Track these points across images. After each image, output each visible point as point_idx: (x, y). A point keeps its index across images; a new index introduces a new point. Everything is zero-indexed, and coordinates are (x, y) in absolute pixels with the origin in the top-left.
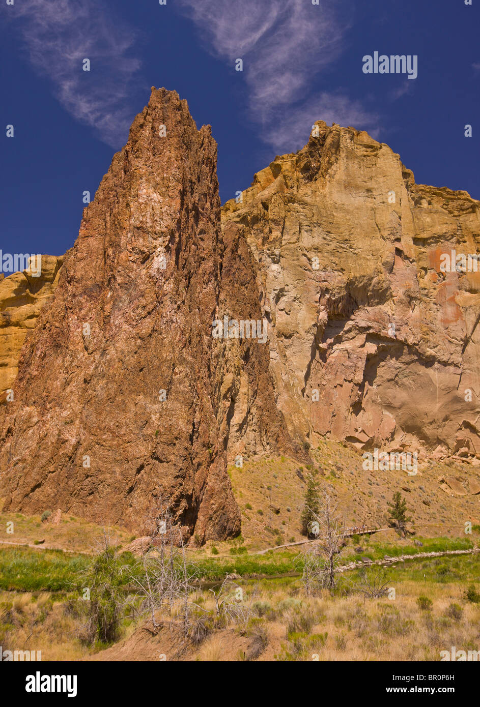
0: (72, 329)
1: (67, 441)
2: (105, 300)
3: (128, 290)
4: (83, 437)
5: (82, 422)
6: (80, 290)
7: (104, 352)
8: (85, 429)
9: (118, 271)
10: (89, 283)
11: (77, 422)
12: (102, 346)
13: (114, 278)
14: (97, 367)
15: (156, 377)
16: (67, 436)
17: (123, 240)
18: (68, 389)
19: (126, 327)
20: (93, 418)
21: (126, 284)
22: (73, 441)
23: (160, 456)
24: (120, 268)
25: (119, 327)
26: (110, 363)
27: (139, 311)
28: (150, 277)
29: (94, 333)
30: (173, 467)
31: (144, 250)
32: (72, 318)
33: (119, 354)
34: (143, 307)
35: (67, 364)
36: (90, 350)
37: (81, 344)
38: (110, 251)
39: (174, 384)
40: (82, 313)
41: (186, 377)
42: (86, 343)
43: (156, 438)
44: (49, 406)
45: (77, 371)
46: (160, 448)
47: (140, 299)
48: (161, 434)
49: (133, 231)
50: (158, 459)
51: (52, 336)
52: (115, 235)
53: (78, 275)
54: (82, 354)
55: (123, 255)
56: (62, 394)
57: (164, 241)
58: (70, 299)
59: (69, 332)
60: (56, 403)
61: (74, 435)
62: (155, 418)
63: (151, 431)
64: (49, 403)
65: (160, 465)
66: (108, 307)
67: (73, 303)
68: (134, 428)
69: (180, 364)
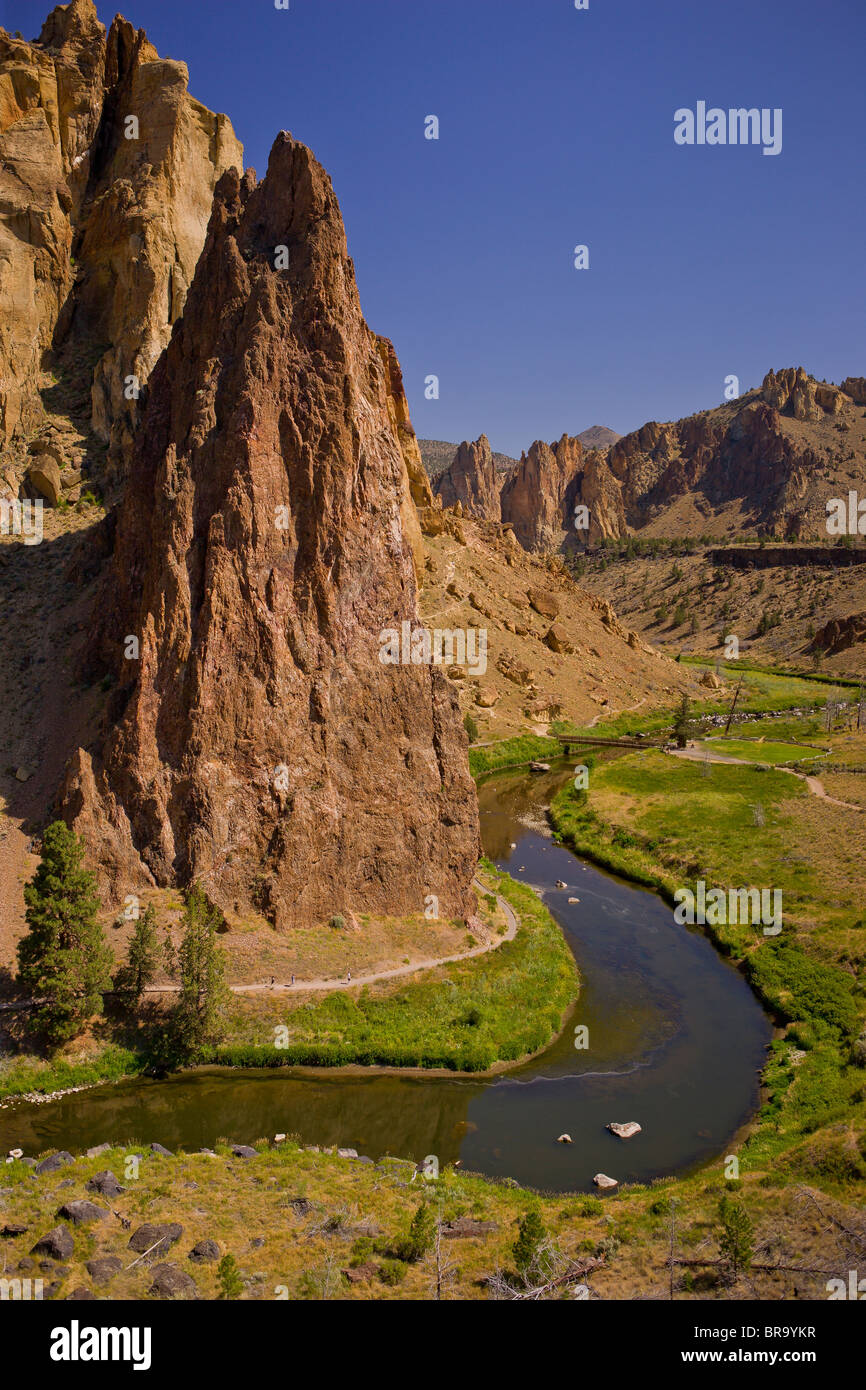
0: (273, 629)
1: (327, 815)
2: (323, 585)
3: (359, 570)
4: (345, 806)
7: (336, 673)
8: (341, 793)
9: (347, 540)
12: (333, 662)
13: (339, 551)
14: (332, 697)
17: (348, 490)
18: (292, 732)
19: (362, 631)
20: (346, 777)
21: (359, 562)
22: (337, 815)
23: (450, 817)
25: (353, 632)
26: (346, 689)
27: (380, 608)
28: (391, 554)
29: (309, 638)
30: (469, 829)
31: (378, 507)
32: (262, 607)
33: (364, 677)
34: (386, 602)
35: (280, 691)
36: (311, 667)
37: (289, 656)
38: (328, 501)
39: (440, 719)
40: (278, 601)
41: (453, 708)
42: (302, 656)
43: (443, 796)
44: (259, 760)
45: (295, 702)
46: (449, 807)
47: (380, 588)
48: (448, 790)
49: (361, 472)
50: (448, 822)
51: (229, 639)
52: (333, 473)
53: (263, 529)
54: (295, 673)
55: (349, 511)
56: (285, 742)
57: (398, 494)
58: (249, 571)
59: (262, 633)
60: (276, 756)
61: (333, 805)
62: (434, 768)
63: (435, 787)
64: (259, 756)
65: (451, 828)
66: (332, 598)
67: (258, 580)
68: (412, 785)
69: (441, 689)
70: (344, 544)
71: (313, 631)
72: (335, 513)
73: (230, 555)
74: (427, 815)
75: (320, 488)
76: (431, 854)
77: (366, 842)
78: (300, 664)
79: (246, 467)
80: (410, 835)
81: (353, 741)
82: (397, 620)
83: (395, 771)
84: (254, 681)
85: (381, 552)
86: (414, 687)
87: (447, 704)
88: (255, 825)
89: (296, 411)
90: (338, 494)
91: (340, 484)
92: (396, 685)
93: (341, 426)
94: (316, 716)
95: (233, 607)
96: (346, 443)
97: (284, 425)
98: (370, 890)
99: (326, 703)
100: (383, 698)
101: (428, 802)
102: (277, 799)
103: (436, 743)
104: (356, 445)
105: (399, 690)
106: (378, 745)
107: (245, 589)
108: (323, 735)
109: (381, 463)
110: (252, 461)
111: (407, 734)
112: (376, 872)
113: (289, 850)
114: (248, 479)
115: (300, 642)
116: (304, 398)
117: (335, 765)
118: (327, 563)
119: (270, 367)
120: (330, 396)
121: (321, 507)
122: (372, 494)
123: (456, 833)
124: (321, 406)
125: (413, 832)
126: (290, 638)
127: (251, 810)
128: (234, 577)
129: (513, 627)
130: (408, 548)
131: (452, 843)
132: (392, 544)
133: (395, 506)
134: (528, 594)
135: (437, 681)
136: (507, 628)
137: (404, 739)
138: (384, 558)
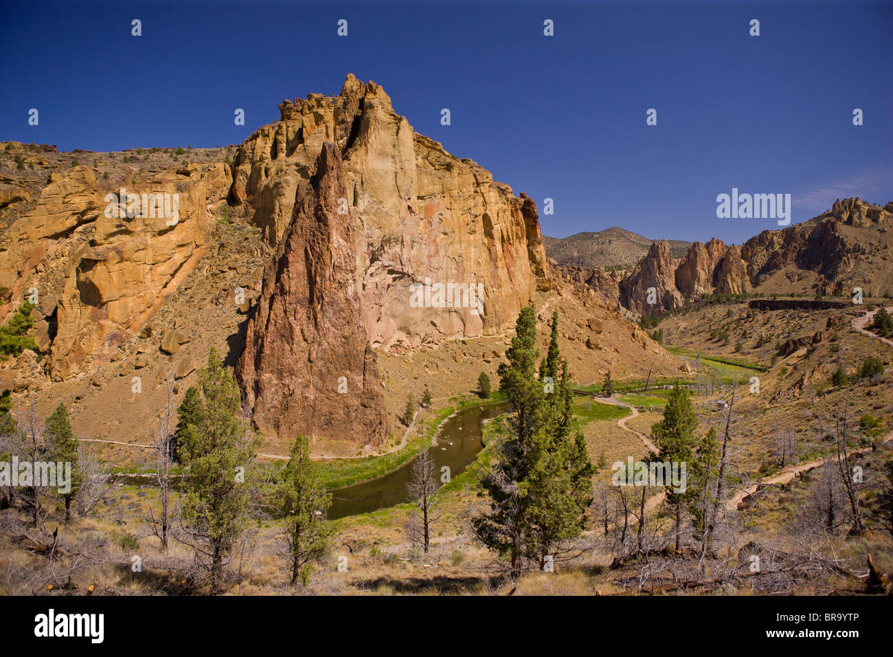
0: (294, 326)
2: (317, 311)
3: (332, 306)
4: (317, 395)
5: (314, 386)
6: (294, 301)
7: (320, 344)
8: (317, 390)
10: (301, 296)
11: (312, 386)
12: (318, 340)
13: (323, 298)
14: (317, 353)
15: (356, 361)
16: (308, 395)
17: (327, 275)
18: (299, 365)
19: (332, 329)
20: (320, 384)
21: (331, 302)
22: (312, 397)
23: (366, 405)
24: (326, 292)
25: (328, 329)
26: (323, 350)
27: (341, 320)
28: (347, 300)
29: (310, 331)
31: (342, 281)
32: (291, 318)
33: (331, 346)
34: (344, 318)
35: (295, 350)
36: (309, 341)
37: (301, 337)
38: (318, 279)
39: (366, 365)
40: (298, 316)
41: (373, 361)
42: (306, 337)
44: (285, 375)
45: (302, 354)
47: (341, 313)
48: (366, 394)
49: (334, 268)
50: (365, 407)
51: (277, 329)
52: (321, 269)
53: (293, 290)
54: (303, 344)
55: (328, 283)
56: (295, 368)
57: (352, 276)
58: (287, 305)
59: (290, 328)
60: (292, 373)
61: (311, 394)
62: (360, 385)
63: (359, 392)
64: (285, 373)
65: (366, 409)
66: (319, 316)
67: (290, 308)
69: (369, 354)
70: (324, 296)
71: (312, 328)
72: (321, 284)
73: (280, 298)
74: (355, 402)
75: (315, 274)
76: (355, 418)
77: (325, 410)
78: (305, 340)
79: (288, 267)
80: (346, 410)
81: (324, 370)
84: (286, 344)
85: (342, 299)
86: (355, 352)
87: (371, 360)
88: (281, 398)
89: (311, 246)
90: (323, 277)
91: (323, 273)
92: (346, 351)
93: (325, 252)
94: (310, 361)
95: (279, 318)
96: (326, 258)
97: (306, 251)
98: (327, 429)
99: (314, 355)
100: (339, 355)
101: (355, 398)
102: (289, 389)
104: (331, 258)
105: (348, 353)
107: (285, 312)
108: (311, 367)
109: (345, 265)
110: (290, 265)
111: (350, 370)
112: (329, 422)
113: (289, 409)
114: (288, 271)
115: (306, 332)
116: (314, 241)
117: (316, 379)
118: (319, 303)
119: (302, 230)
120: (323, 240)
121: (316, 282)
122: (339, 277)
123: (368, 411)
124: (319, 244)
125: (348, 408)
126: (302, 331)
127: (280, 392)
128: (281, 307)
129: (567, 336)
130: (358, 297)
131: (366, 415)
132: (347, 296)
133: (351, 281)
134: (588, 320)
135: (368, 351)
136: (564, 336)
137: (349, 372)
138: (344, 301)
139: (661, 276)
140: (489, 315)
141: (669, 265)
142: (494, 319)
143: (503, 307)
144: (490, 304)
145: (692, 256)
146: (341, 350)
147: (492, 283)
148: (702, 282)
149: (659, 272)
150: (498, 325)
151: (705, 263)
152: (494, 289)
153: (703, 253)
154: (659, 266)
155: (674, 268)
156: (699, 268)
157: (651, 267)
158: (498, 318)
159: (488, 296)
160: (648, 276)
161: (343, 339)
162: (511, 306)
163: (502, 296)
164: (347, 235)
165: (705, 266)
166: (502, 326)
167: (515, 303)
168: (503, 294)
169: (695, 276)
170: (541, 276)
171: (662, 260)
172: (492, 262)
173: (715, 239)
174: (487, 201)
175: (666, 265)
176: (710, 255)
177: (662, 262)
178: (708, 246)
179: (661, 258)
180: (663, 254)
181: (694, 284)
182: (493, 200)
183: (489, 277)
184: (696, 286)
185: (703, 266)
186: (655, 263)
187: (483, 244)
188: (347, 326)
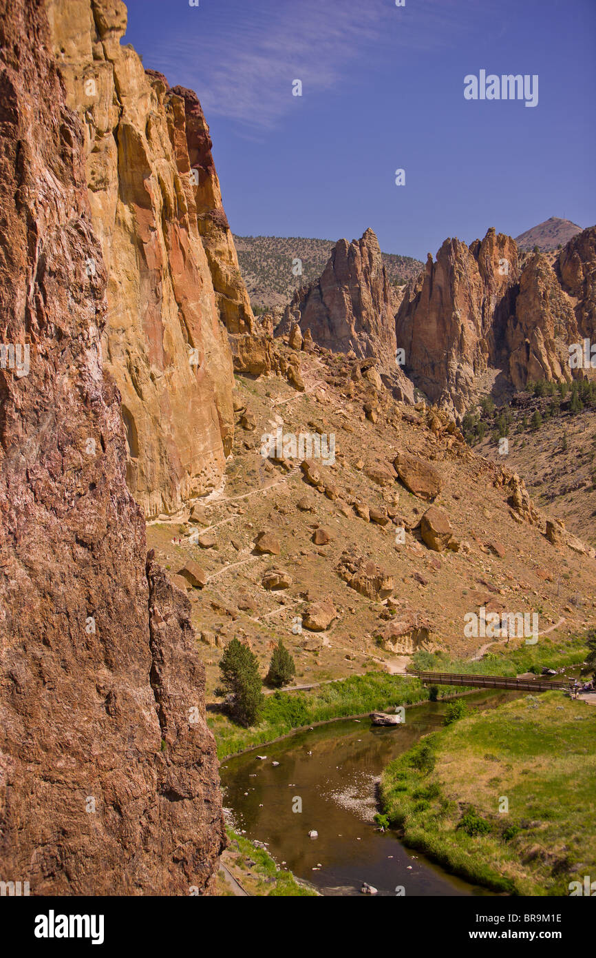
21: (36, 411)
27: (69, 478)
28: (85, 399)
30: (204, 806)
31: (66, 329)
34: (78, 470)
39: (161, 643)
41: (182, 626)
43: (165, 757)
46: (174, 774)
47: (68, 449)
48: (173, 749)
49: (40, 279)
50: (172, 795)
57: (97, 312)
62: (150, 716)
63: (150, 744)
65: (177, 804)
68: (114, 739)
69: (163, 599)
74: (140, 784)
76: (145, 842)
77: (44, 822)
80: (112, 814)
81: (25, 674)
82: (95, 496)
83: (90, 718)
85: (71, 396)
86: (120, 595)
87: (173, 621)
92: (93, 592)
100: (71, 610)
101: (140, 766)
103: (155, 678)
104: (32, 240)
105: (97, 600)
106: (64, 680)
109: (71, 267)
111: (110, 666)
122: (57, 311)
123: (184, 811)
125: (118, 809)
129: (365, 511)
130: (115, 390)
131: (178, 826)
132: (87, 385)
133: (93, 330)
134: (395, 462)
135: (157, 587)
136: (358, 514)
137: (105, 672)
138: (74, 404)
139: (364, 335)
140: (145, 453)
141: (381, 302)
142: (158, 467)
143: (180, 429)
144: (147, 418)
145: (440, 278)
146: (72, 593)
147: (147, 350)
148: (469, 352)
149: (359, 321)
150: (169, 485)
151: (474, 297)
152: (154, 369)
153: (469, 268)
154: (358, 307)
155: (391, 311)
156: (460, 313)
157: (335, 311)
158: (170, 463)
159: (140, 394)
160: (328, 334)
161: (80, 550)
162: (197, 424)
163: (173, 390)
164: (63, 156)
165: (476, 308)
166: (179, 486)
167: (205, 414)
168: (176, 385)
169: (450, 335)
170: (241, 330)
171: (364, 289)
172: (146, 282)
173: (496, 234)
174: (122, 87)
175: (376, 305)
176: (486, 274)
177: (366, 296)
178: (478, 250)
179: (363, 283)
180: (367, 272)
181: (449, 357)
182: (134, 83)
183: (140, 332)
184: (454, 364)
185: (471, 307)
186: (346, 297)
187: (120, 222)
188: (87, 501)
